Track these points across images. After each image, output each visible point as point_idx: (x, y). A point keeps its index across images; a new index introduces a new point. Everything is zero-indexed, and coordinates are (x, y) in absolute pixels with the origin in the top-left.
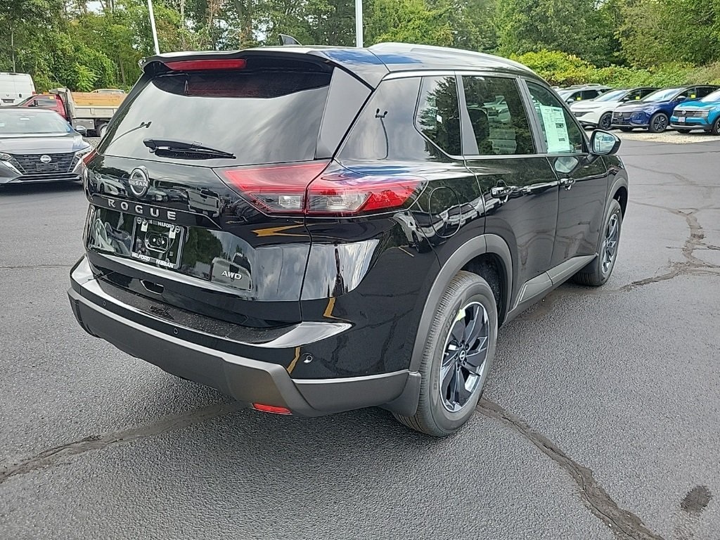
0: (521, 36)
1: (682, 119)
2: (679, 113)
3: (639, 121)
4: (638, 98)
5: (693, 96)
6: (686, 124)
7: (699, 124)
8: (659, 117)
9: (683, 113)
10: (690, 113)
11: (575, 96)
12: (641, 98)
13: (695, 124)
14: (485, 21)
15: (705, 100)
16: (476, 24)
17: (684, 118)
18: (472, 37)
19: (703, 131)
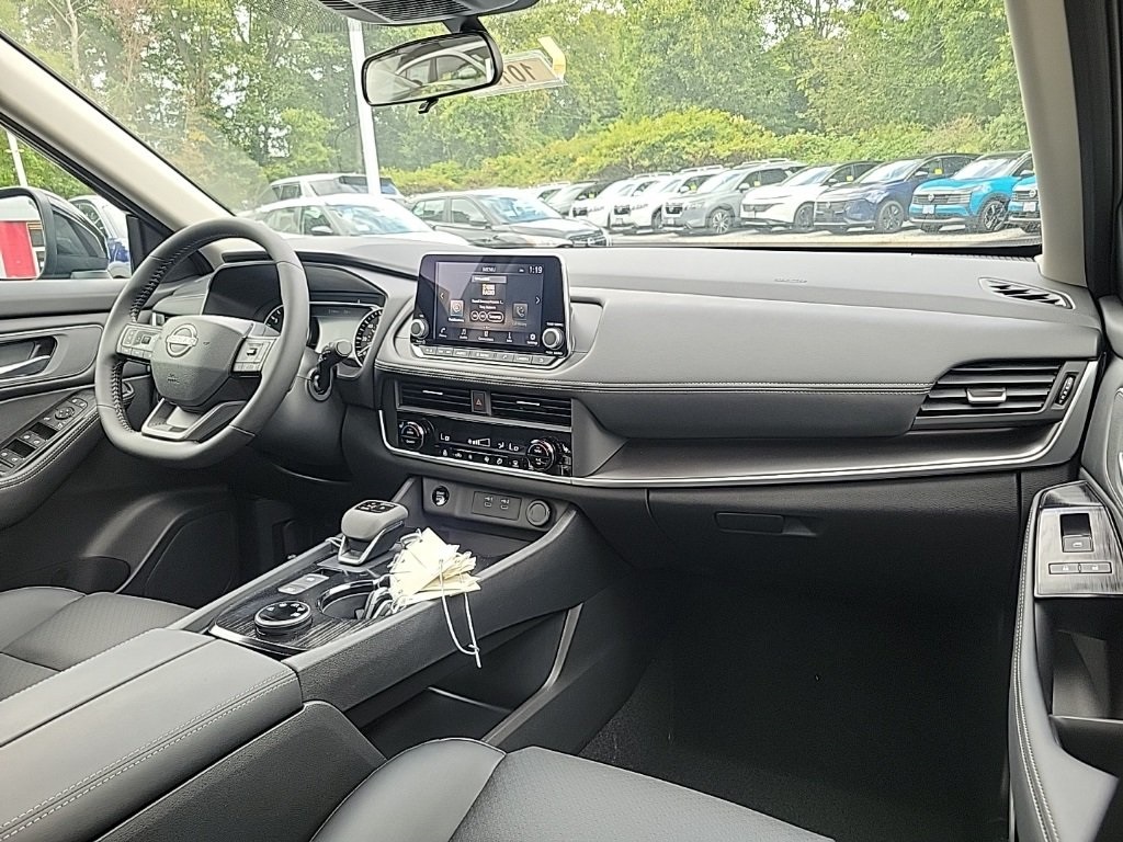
0: (654, 92)
1: (928, 209)
2: (924, 199)
3: (859, 216)
4: (850, 178)
5: (939, 172)
6: (938, 216)
7: (956, 215)
8: (890, 207)
9: (930, 198)
10: (941, 198)
11: (750, 179)
12: (855, 179)
13: (950, 216)
14: (599, 74)
15: (959, 176)
16: (586, 79)
17: (932, 206)
18: (581, 99)
19: (963, 227)
